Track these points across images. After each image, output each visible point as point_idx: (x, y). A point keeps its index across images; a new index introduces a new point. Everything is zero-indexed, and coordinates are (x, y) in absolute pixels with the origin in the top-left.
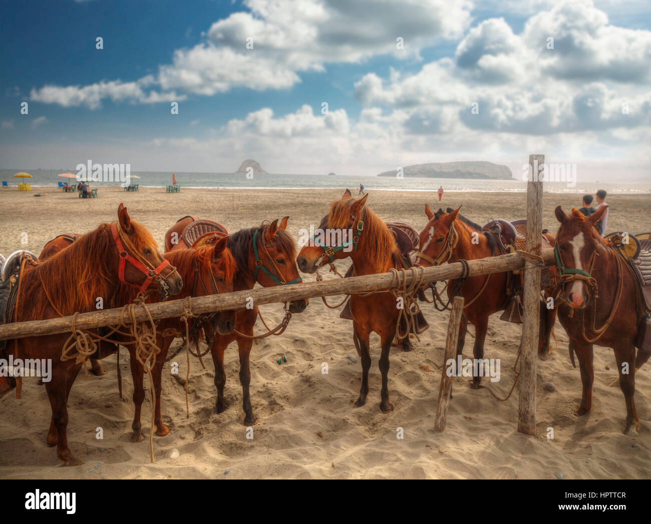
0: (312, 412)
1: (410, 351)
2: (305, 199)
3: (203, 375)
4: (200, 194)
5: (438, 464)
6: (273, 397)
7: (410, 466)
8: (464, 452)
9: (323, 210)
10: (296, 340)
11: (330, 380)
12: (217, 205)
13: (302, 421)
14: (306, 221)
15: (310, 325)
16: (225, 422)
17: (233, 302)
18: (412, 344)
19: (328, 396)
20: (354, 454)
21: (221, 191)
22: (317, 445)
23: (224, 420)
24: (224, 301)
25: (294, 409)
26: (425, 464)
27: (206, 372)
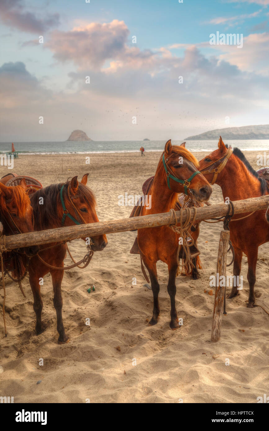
0: (113, 331)
1: (198, 279)
2: (123, 161)
3: (26, 303)
4: (35, 159)
5: (210, 367)
6: (82, 319)
7: (187, 370)
8: (233, 357)
9: (137, 169)
10: (104, 273)
11: (128, 304)
12: (49, 168)
13: (105, 338)
14: (123, 179)
15: (116, 261)
16: (43, 341)
17: (40, 239)
18: (200, 273)
19: (127, 317)
20: (143, 363)
21: (53, 156)
22: (115, 357)
23: (41, 341)
24: (32, 238)
25: (99, 329)
26: (200, 368)
27: (29, 301)
